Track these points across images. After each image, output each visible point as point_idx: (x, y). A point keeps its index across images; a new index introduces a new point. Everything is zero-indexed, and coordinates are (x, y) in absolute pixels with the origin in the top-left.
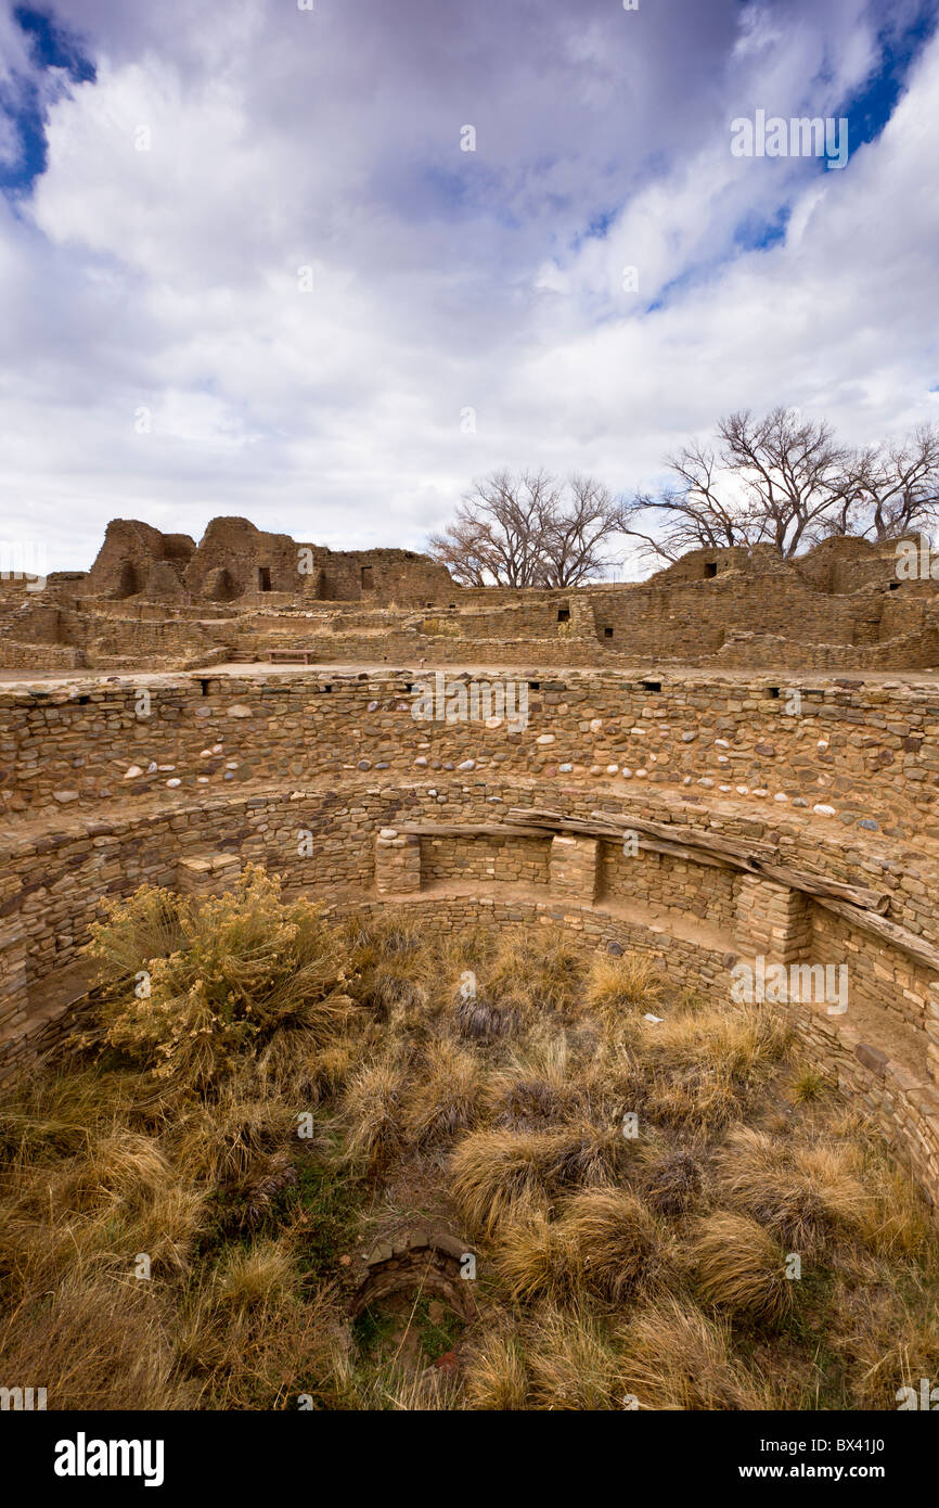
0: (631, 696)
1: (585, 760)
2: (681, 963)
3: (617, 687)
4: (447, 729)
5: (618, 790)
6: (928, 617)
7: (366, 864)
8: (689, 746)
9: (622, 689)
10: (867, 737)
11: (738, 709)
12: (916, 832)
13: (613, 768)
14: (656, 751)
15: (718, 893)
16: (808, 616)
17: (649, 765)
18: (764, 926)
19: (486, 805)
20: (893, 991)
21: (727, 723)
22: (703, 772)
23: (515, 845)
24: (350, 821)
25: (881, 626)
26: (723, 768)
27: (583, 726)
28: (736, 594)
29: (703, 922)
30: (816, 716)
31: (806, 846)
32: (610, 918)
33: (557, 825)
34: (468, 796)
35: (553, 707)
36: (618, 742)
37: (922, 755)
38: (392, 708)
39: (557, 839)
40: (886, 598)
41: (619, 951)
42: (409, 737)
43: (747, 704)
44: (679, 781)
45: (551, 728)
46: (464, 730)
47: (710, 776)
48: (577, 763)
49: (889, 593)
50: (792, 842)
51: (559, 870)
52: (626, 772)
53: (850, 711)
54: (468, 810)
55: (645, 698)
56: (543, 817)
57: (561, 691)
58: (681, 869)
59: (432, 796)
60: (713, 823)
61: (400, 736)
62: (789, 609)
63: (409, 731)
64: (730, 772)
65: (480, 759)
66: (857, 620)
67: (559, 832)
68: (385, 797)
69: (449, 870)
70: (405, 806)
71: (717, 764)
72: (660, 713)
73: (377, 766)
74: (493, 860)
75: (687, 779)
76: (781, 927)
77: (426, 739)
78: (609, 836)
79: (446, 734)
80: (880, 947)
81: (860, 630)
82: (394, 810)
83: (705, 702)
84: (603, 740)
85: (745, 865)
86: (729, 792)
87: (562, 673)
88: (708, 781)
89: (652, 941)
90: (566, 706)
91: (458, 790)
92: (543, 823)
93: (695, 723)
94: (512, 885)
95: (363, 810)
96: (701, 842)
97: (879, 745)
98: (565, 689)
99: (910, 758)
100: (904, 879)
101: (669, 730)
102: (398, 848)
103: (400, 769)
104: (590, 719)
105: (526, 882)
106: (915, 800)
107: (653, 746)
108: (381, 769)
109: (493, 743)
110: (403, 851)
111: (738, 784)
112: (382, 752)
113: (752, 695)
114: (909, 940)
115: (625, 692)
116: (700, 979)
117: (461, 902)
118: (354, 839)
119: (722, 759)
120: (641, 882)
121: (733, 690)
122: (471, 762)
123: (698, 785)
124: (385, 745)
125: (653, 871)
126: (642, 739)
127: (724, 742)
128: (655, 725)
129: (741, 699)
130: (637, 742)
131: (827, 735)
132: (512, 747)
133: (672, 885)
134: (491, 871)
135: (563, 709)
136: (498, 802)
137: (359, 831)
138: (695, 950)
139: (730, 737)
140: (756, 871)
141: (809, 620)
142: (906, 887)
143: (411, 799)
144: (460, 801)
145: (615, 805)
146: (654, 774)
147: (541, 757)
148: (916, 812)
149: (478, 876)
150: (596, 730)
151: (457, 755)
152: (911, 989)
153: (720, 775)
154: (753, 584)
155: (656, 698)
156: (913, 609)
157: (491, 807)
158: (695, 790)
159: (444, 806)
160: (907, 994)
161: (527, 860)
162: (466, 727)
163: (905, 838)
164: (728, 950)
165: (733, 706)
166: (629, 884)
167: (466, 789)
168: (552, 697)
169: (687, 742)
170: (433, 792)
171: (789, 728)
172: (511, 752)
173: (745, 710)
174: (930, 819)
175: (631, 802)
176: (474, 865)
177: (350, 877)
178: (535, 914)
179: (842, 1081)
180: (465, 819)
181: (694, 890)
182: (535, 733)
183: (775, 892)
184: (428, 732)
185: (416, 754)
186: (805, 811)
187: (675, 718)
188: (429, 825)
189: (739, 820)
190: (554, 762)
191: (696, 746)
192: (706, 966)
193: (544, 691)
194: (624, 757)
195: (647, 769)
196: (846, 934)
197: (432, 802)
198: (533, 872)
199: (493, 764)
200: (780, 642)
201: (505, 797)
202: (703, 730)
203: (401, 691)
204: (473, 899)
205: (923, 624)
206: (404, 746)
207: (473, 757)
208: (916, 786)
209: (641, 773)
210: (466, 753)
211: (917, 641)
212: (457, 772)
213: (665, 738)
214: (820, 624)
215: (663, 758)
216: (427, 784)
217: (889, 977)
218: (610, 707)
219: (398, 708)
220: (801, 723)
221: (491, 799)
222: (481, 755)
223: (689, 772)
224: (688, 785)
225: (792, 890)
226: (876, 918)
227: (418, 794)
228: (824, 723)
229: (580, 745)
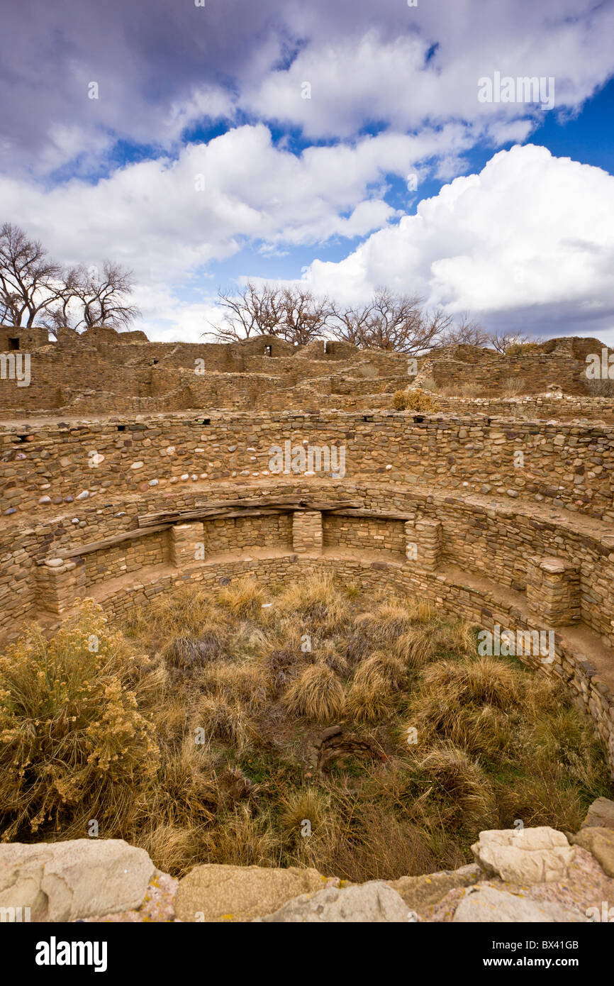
0: (191, 428)
1: (166, 474)
2: (266, 572)
3: (181, 424)
4: (63, 469)
5: (197, 488)
6: (182, 380)
7: (30, 598)
8: (233, 454)
9: (185, 425)
10: (329, 435)
11: (259, 430)
12: (355, 473)
13: (185, 476)
14: (211, 461)
15: (270, 530)
16: (113, 379)
17: (209, 470)
18: (311, 534)
19: (115, 520)
20: (368, 538)
21: (253, 438)
22: (243, 468)
23: (139, 543)
24: (14, 563)
25: (152, 385)
26: (253, 464)
27: (163, 452)
28: (66, 363)
29: (264, 548)
30: (301, 428)
31: (315, 491)
32: (219, 565)
33: (174, 519)
34: (102, 516)
35: (139, 442)
36: (187, 459)
37: (356, 439)
38: (11, 458)
39: (175, 527)
40: (153, 369)
41: (228, 581)
42: (32, 481)
43: (264, 426)
44: (228, 476)
45: (140, 457)
46: (76, 468)
47: (247, 469)
48: (161, 478)
49: (154, 366)
50: (308, 491)
51: (181, 548)
52: (195, 477)
53: (319, 424)
54: (103, 528)
55: (200, 429)
56: (164, 516)
57: (144, 430)
58: (248, 524)
59: (75, 524)
60: (263, 493)
61: (25, 482)
62: (101, 374)
63: (32, 476)
64: (258, 465)
65: (92, 488)
66: (140, 382)
67: (175, 523)
68: (40, 534)
69: (94, 578)
70: (55, 537)
71: (250, 461)
72: (213, 437)
73: (8, 511)
74: (124, 559)
75: (234, 474)
76: (318, 531)
77: (46, 480)
78: (212, 515)
79: (63, 474)
80: (359, 523)
81: (141, 388)
82: (48, 543)
83: (239, 428)
84: (176, 460)
85: (297, 507)
86: (258, 476)
87: (139, 418)
88: (247, 472)
89: (247, 567)
90: (148, 440)
91: (94, 514)
92: (168, 519)
93: (234, 441)
94: (140, 572)
95: (23, 550)
96: (274, 502)
97: (335, 438)
98: (147, 428)
99: (351, 441)
100: (368, 491)
101: (218, 447)
102: (70, 571)
103: (27, 510)
104: (167, 447)
105: (148, 566)
106: (354, 459)
107: (210, 458)
108: (10, 514)
109: (100, 475)
110: (74, 572)
111: (262, 470)
112: (8, 499)
113: (265, 421)
114: (384, 512)
115: (187, 427)
116: (278, 575)
117: (121, 595)
118: (17, 579)
119: (253, 458)
120: (224, 539)
121: (254, 419)
122: (85, 492)
123: (241, 475)
124: (11, 491)
125: (230, 530)
126: (203, 454)
127: (253, 449)
128: (210, 445)
129: (259, 424)
130: (199, 457)
131: (308, 437)
132: (115, 475)
133: (243, 534)
134: (124, 567)
135: (147, 442)
136: (124, 515)
137: (21, 570)
138: (273, 561)
139: (255, 446)
140: (304, 508)
141: (114, 382)
142: (370, 494)
143: (60, 530)
144: (96, 521)
145: (202, 496)
146: (212, 475)
147: (137, 478)
148: (355, 464)
149: (115, 574)
150: (172, 454)
151: (74, 489)
152: (378, 535)
153: (252, 468)
154: (77, 357)
155: (208, 429)
156: (173, 376)
157: (120, 520)
158: (239, 479)
159: (85, 529)
160: (375, 537)
161: (148, 550)
162: (78, 466)
163: (350, 477)
164: (291, 554)
165: (256, 428)
166: (217, 543)
167: (100, 512)
168: (138, 435)
169: (231, 452)
170: (75, 520)
171: (288, 436)
172: (115, 478)
173: (263, 430)
174: (362, 466)
175: (213, 493)
176: (111, 568)
177: (15, 615)
178: (172, 581)
179: (364, 583)
180: (102, 534)
181: (257, 533)
182: (129, 462)
183: (313, 515)
184: (48, 474)
185: (41, 492)
186: (301, 476)
187: (222, 439)
188: (78, 548)
189: (278, 487)
190: (145, 480)
191: (237, 453)
192: (281, 567)
193: (130, 432)
194: (191, 468)
195: (207, 473)
196: (341, 524)
197: (76, 528)
198: (152, 558)
199: (103, 490)
200: (113, 396)
201: (128, 510)
202: (240, 444)
203: (16, 442)
204: (128, 589)
205: (180, 384)
206: (29, 490)
207: (85, 488)
208: (355, 453)
209: (204, 475)
210: (80, 486)
211: (181, 394)
212: (76, 502)
213: (216, 452)
214: (121, 384)
215: (218, 464)
216: (67, 515)
217: (366, 534)
218: (179, 437)
219: (18, 458)
220: (293, 433)
221: (119, 514)
222: (91, 486)
223: (235, 469)
224: (235, 477)
225: (321, 511)
226: (363, 510)
227: (65, 525)
228: (305, 431)
229: (162, 465)
